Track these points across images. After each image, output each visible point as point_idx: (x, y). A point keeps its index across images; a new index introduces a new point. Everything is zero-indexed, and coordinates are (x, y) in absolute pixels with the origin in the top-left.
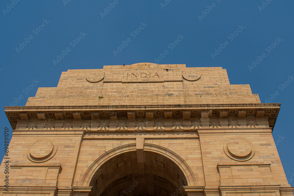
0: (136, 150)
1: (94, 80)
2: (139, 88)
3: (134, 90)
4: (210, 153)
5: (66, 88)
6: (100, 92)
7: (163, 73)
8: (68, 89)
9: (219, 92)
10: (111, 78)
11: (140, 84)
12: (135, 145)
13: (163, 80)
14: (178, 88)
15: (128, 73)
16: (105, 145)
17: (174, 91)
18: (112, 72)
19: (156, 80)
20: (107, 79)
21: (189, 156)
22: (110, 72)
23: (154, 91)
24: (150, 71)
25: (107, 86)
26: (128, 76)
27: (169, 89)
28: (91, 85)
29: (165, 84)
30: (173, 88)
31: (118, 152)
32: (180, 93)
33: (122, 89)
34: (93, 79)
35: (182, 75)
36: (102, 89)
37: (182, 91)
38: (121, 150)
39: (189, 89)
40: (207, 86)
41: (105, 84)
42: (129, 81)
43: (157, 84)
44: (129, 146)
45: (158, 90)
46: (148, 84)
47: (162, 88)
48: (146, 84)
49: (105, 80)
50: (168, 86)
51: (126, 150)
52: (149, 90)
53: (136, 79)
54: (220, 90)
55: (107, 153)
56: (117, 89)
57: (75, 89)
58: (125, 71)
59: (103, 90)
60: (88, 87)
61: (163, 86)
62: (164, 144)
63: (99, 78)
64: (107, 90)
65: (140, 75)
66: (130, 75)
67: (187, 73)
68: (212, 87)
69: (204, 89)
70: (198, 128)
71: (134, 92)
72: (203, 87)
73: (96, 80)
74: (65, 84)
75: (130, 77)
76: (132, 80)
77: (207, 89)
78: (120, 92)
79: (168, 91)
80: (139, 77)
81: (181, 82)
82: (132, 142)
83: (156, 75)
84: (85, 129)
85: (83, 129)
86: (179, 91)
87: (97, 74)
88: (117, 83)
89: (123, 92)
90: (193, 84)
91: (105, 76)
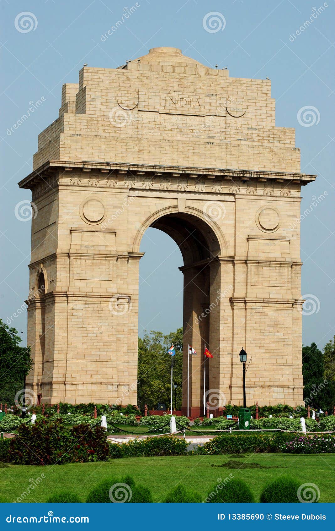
0: (177, 212)
1: (127, 106)
2: (179, 125)
3: (173, 127)
4: (243, 222)
5: (96, 116)
6: (136, 127)
7: (205, 101)
8: (99, 119)
9: (261, 138)
10: (146, 104)
11: (179, 118)
12: (177, 207)
13: (204, 114)
14: (220, 127)
15: (165, 98)
16: (149, 204)
17: (216, 132)
18: (147, 93)
19: (198, 114)
20: (142, 106)
21: (224, 222)
23: (194, 131)
24: (191, 97)
25: (142, 117)
26: (166, 102)
27: (211, 129)
30: (215, 127)
31: (162, 214)
33: (160, 124)
35: (225, 106)
36: (137, 122)
37: (223, 133)
38: (165, 212)
39: (232, 131)
40: (250, 126)
41: (141, 114)
42: (168, 111)
43: (198, 119)
44: (172, 207)
45: (198, 128)
46: (188, 118)
48: (186, 117)
49: (140, 108)
51: (169, 212)
52: (189, 128)
53: (174, 108)
54: (263, 135)
55: (153, 216)
56: (154, 123)
57: (108, 120)
59: (139, 125)
62: (203, 206)
63: (132, 102)
64: (144, 125)
65: (179, 102)
66: (168, 101)
67: (231, 102)
68: (255, 129)
69: (247, 132)
70: (236, 192)
71: (173, 130)
72: (247, 128)
73: (130, 106)
74: (94, 109)
75: (167, 105)
76: (171, 111)
77: (250, 131)
78: (158, 129)
79: (210, 132)
80: (177, 106)
81: (224, 118)
82: (174, 202)
83: (197, 103)
84: (130, 186)
85: (128, 187)
86: (220, 133)
87: (129, 95)
88: (154, 113)
89: (161, 129)
90: (236, 122)
91: (140, 100)
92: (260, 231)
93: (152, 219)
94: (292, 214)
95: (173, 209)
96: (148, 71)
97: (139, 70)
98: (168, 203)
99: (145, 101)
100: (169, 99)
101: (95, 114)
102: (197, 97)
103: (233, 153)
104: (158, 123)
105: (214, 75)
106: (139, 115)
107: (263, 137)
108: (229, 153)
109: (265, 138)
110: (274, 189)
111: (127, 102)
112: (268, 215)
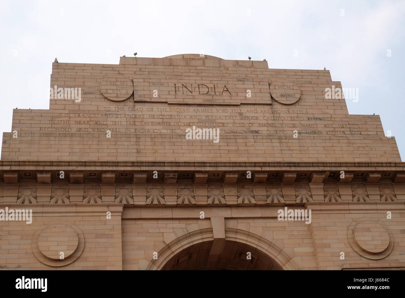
0: (212, 239)
1: (117, 97)
2: (200, 118)
3: (192, 121)
4: (328, 246)
5: (67, 112)
6: (132, 123)
7: (237, 86)
8: (71, 115)
9: (332, 129)
10: (145, 93)
11: (200, 108)
12: (211, 231)
13: (239, 102)
14: (265, 118)
15: (175, 85)
16: (162, 230)
17: (260, 125)
18: (146, 80)
19: (228, 102)
20: (140, 96)
21: (297, 250)
22: (142, 80)
23: (226, 124)
24: (216, 82)
25: (141, 110)
26: (177, 90)
27: (252, 121)
28: (113, 107)
29: (244, 109)
30: (257, 118)
31: (186, 244)
32: (270, 129)
33: (170, 117)
34: (115, 95)
35: (269, 92)
36: (134, 116)
37: (272, 125)
38: (190, 240)
39: (284, 122)
40: (311, 116)
41: (138, 106)
42: (181, 101)
43: (229, 109)
44: (201, 232)
45: (232, 121)
46: (214, 109)
47: (238, 118)
48: (210, 108)
49: (137, 98)
50: (248, 115)
51: (197, 240)
52: (217, 121)
53: (191, 97)
54: (334, 126)
55: (169, 247)
56: (161, 117)
57: (85, 115)
58: (170, 79)
59: (137, 120)
60: (108, 111)
61: (241, 114)
63: (124, 92)
64: (145, 120)
65: (197, 89)
66: (181, 89)
67: (277, 87)
68: (320, 119)
69: (308, 122)
70: (308, 201)
71: (191, 124)
72: (307, 118)
73: (119, 96)
74: (63, 103)
75: (180, 93)
76: (185, 100)
77: (313, 122)
78: (168, 124)
79: (250, 125)
80: (196, 93)
81: (269, 107)
82: (205, 225)
83: (225, 89)
84: (124, 202)
85: (121, 202)
86: (268, 125)
87: (119, 83)
88: (160, 105)
89: (172, 124)
90: (289, 111)
91: (136, 88)
92: (360, 257)
93: (169, 252)
95: (205, 236)
96: (150, 65)
97: (136, 65)
98: (194, 227)
99: (144, 90)
100: (181, 86)
101: (65, 109)
102: (224, 82)
103: (292, 148)
104: (168, 117)
105: (247, 67)
106: (136, 107)
107: (335, 128)
108: (285, 148)
109: (337, 129)
110: (369, 193)
111: (115, 91)
112: (368, 230)
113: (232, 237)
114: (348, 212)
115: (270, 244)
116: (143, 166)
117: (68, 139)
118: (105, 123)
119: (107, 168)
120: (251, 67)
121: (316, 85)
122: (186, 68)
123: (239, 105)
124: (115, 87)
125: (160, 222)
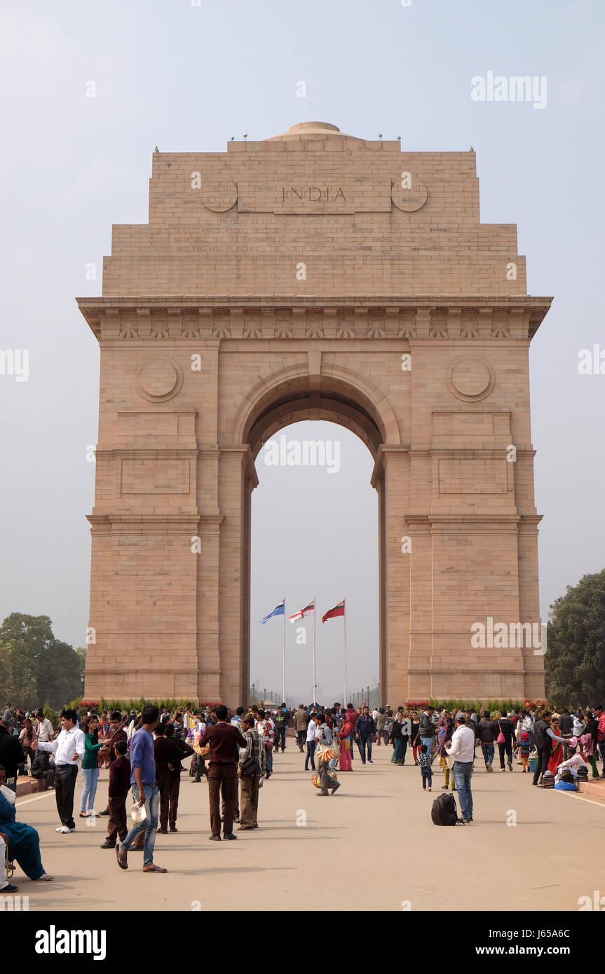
0: (307, 375)
1: (219, 207)
2: (308, 231)
3: (298, 235)
4: (424, 386)
5: (167, 227)
6: (234, 239)
7: (354, 188)
8: (170, 231)
9: (456, 244)
10: (251, 200)
11: (310, 219)
12: (306, 366)
13: (353, 210)
14: (381, 231)
15: (284, 189)
16: (259, 364)
17: (374, 240)
18: (251, 184)
19: (341, 210)
20: (244, 205)
21: (394, 388)
22: (247, 184)
23: (336, 239)
24: (329, 184)
25: (245, 222)
26: (285, 195)
27: (365, 235)
28: (215, 220)
29: (359, 219)
30: (372, 231)
31: (280, 380)
32: (385, 244)
33: (276, 231)
34: (217, 205)
35: (390, 195)
36: (236, 231)
37: (388, 240)
38: (285, 375)
39: (403, 235)
40: (435, 226)
41: (242, 218)
42: (288, 210)
43: (342, 219)
44: (297, 367)
45: (343, 235)
46: (325, 219)
47: (350, 230)
48: (321, 218)
49: (240, 208)
50: (362, 226)
51: (292, 375)
52: (328, 235)
53: (300, 205)
54: (459, 239)
55: (264, 382)
56: (265, 231)
57: (186, 231)
58: (278, 181)
59: (239, 235)
60: (210, 224)
61: (354, 225)
62: (354, 363)
63: (227, 200)
64: (248, 236)
65: (308, 194)
66: (289, 194)
67: (400, 189)
68: (445, 230)
69: (430, 235)
70: (411, 336)
71: (298, 240)
72: (429, 230)
73: (222, 206)
74: (163, 215)
75: (288, 200)
76: (294, 209)
77: (435, 234)
78: (273, 240)
79: (363, 240)
80: (306, 200)
81: (387, 215)
82: (301, 359)
83: (340, 193)
84: (221, 336)
85: (218, 336)
86: (382, 239)
87: (221, 189)
88: (265, 215)
89: (277, 239)
90: (410, 220)
91: (240, 195)
92: (455, 399)
93: (263, 388)
94: (513, 367)
95: (300, 371)
96: (261, 151)
97: (245, 152)
98: (291, 361)
99: (248, 197)
100: (290, 190)
101: (164, 223)
102: (340, 184)
103: (404, 271)
104: (273, 231)
106: (240, 219)
107: (460, 242)
108: (397, 271)
109: (461, 244)
110: (480, 327)
111: (218, 199)
112: (468, 370)
113: (329, 373)
114: (452, 348)
115: (366, 381)
116: (239, 301)
117: (167, 263)
118: (206, 240)
119: (204, 305)
120: (379, 151)
121: (448, 184)
122: (303, 154)
123: (354, 214)
124: (217, 194)
125: (257, 355)
